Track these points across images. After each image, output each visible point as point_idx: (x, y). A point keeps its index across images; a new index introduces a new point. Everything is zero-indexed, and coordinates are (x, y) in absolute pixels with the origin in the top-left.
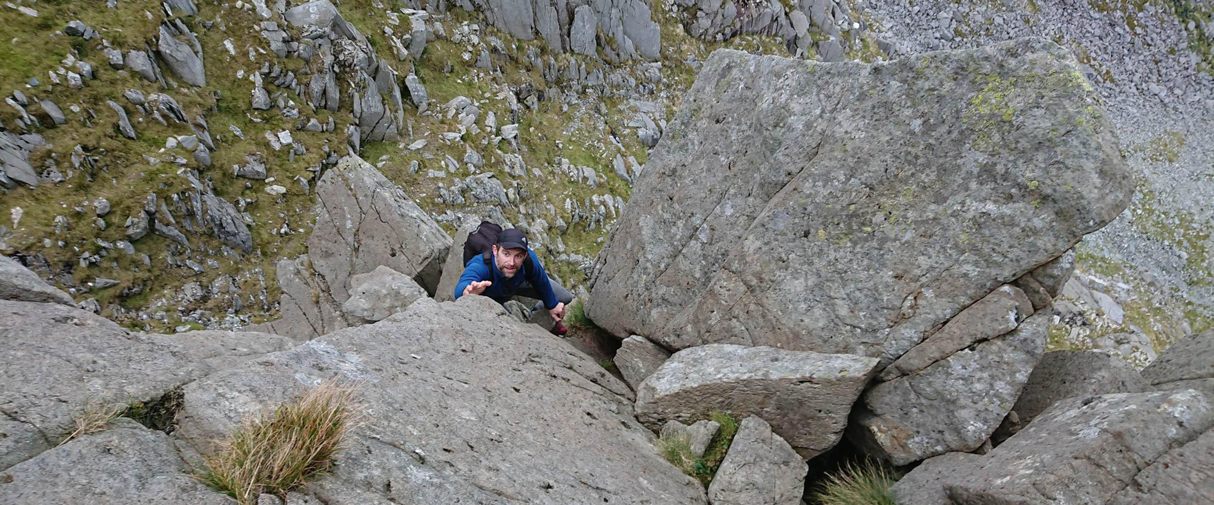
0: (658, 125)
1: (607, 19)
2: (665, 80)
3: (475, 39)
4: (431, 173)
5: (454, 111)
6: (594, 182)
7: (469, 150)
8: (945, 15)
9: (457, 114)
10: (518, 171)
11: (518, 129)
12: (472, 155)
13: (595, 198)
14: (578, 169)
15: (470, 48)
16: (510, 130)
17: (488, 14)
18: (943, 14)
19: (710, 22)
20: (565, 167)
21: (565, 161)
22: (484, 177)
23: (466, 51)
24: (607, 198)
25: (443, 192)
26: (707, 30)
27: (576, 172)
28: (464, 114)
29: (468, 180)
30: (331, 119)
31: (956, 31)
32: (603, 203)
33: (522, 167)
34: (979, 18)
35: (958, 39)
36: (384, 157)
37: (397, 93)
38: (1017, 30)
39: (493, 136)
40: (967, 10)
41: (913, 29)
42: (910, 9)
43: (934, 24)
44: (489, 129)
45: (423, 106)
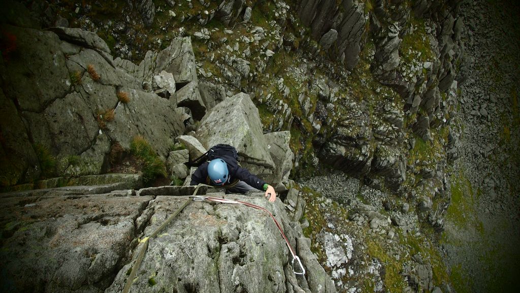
0: (330, 94)
1: (341, 41)
2: (347, 80)
3: (284, 12)
4: (228, 47)
5: (255, 31)
6: (286, 96)
7: (248, 49)
8: (491, 146)
9: (255, 33)
10: (260, 69)
11: (273, 55)
12: (248, 52)
13: (281, 102)
14: (283, 86)
15: (280, 13)
16: (270, 53)
17: (297, 6)
18: (490, 145)
19: (382, 73)
20: (279, 82)
21: (282, 79)
22: (246, 62)
23: (278, 12)
24: (286, 106)
25: (227, 56)
26: (378, 75)
27: (282, 87)
28: (257, 35)
29: (239, 59)
30: (209, 3)
31: (489, 156)
32: (282, 105)
33: (263, 69)
34: (503, 158)
35: (487, 160)
36: (217, 29)
37: (240, 10)
38: (513, 175)
39: (262, 50)
40: (501, 151)
41: (474, 141)
42: (480, 132)
43: (484, 146)
44: (262, 47)
45: (246, 21)
